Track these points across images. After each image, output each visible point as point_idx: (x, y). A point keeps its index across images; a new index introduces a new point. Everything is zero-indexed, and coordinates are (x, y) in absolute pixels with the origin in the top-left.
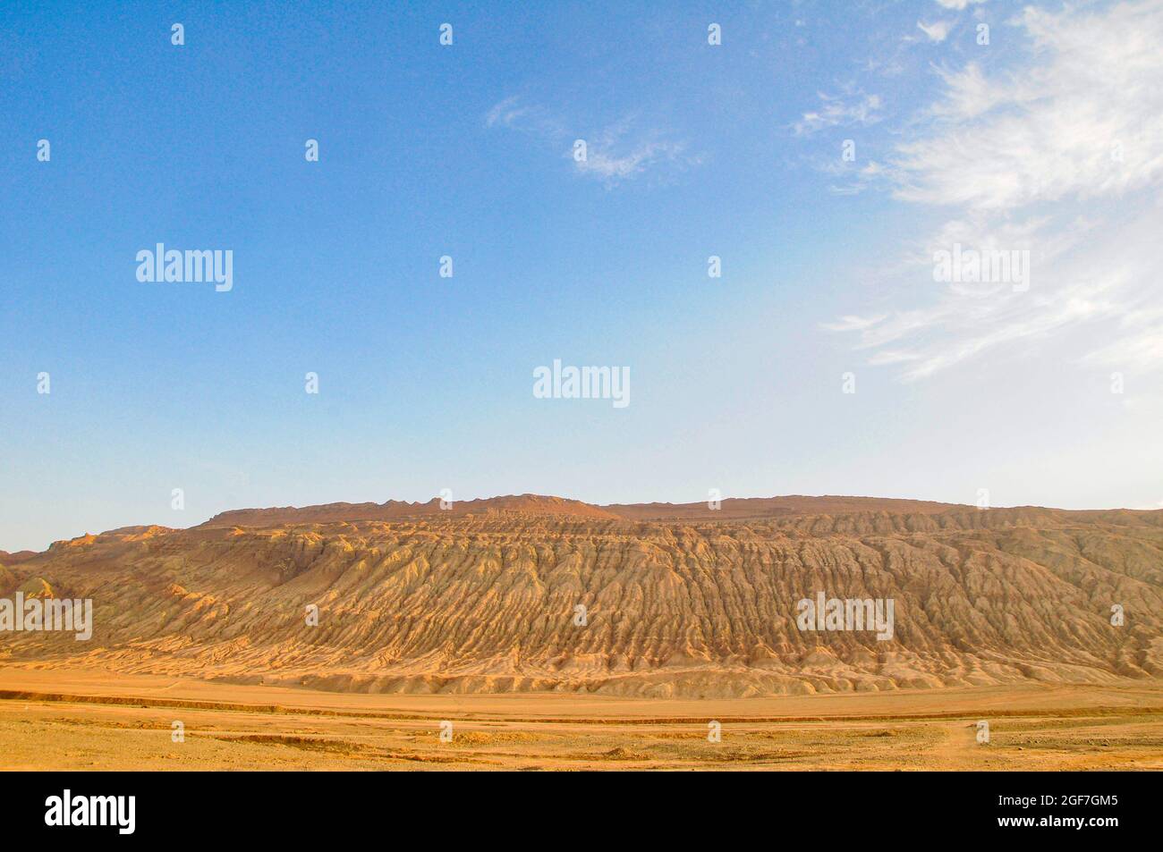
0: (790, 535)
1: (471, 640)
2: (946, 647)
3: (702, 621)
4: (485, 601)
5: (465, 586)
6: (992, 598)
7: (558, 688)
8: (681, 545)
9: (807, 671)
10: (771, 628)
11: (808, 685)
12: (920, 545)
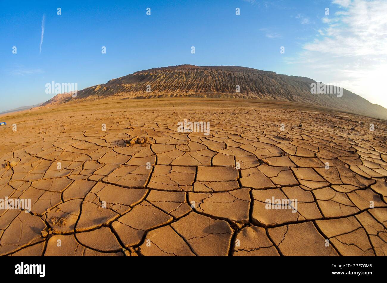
0: (232, 71)
1: (171, 88)
2: (259, 92)
3: (215, 84)
4: (175, 81)
5: (171, 79)
6: (267, 85)
7: (183, 96)
8: (212, 72)
9: (234, 94)
10: (227, 86)
11: (234, 96)
12: (255, 75)
